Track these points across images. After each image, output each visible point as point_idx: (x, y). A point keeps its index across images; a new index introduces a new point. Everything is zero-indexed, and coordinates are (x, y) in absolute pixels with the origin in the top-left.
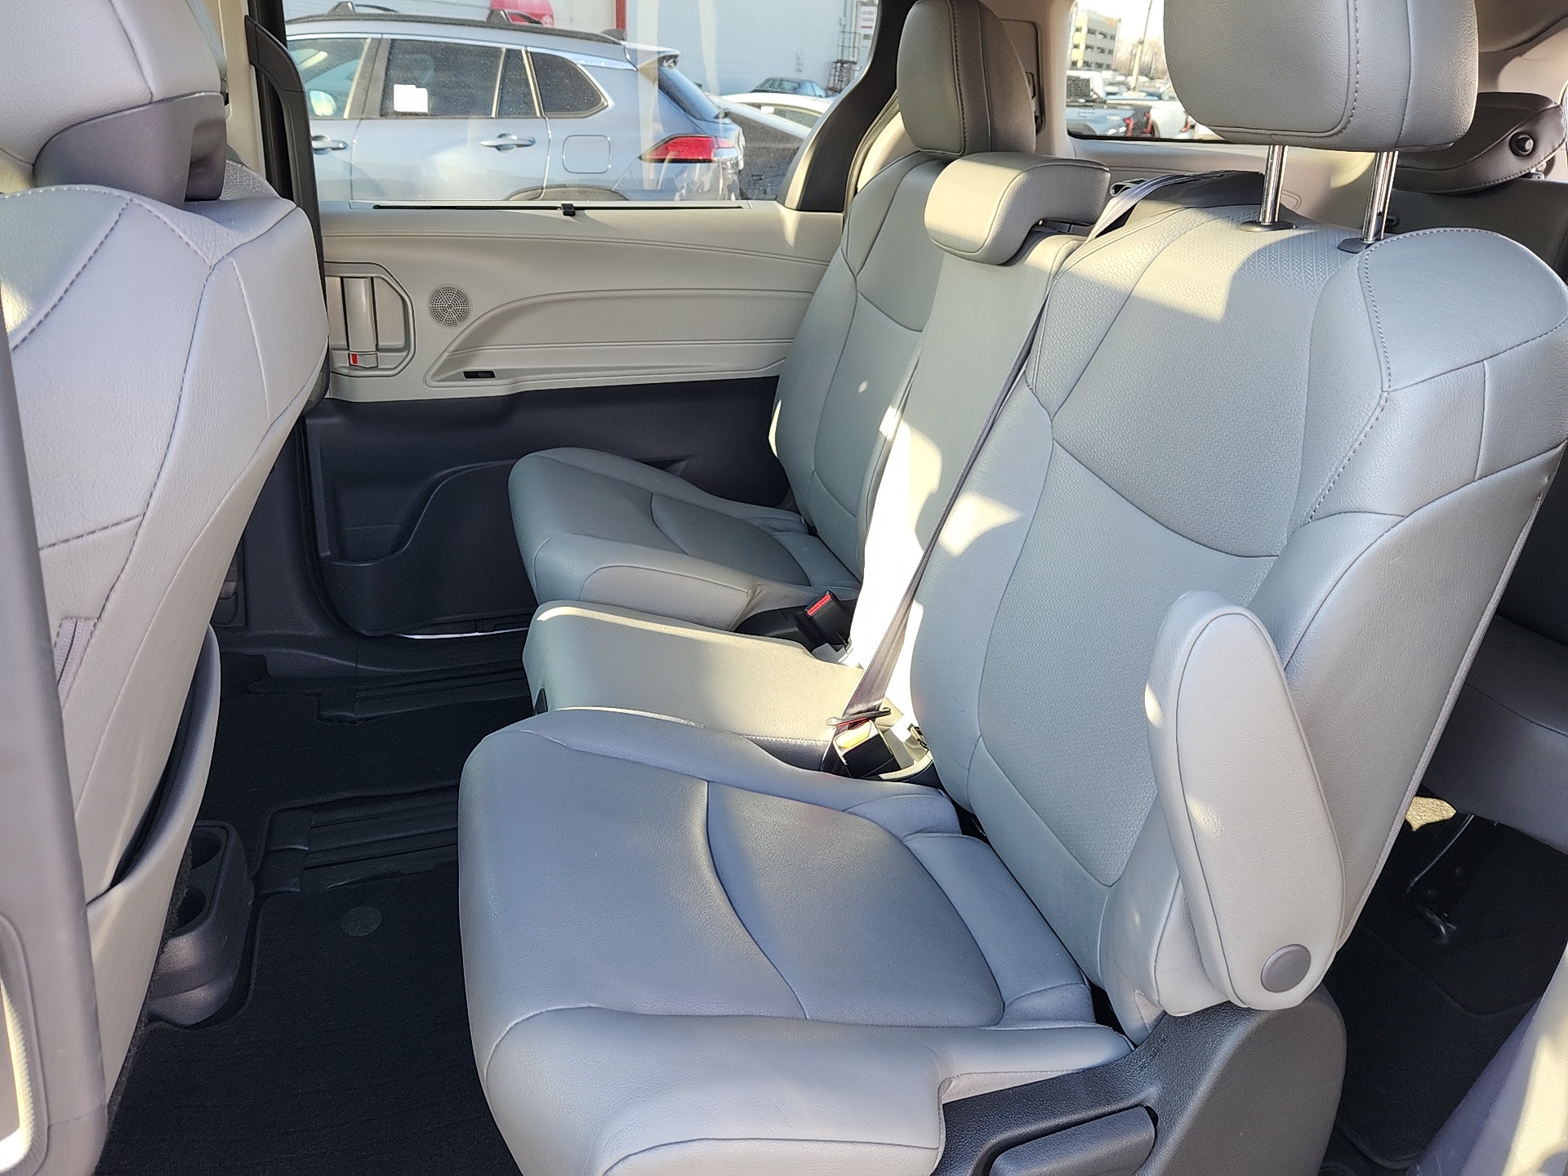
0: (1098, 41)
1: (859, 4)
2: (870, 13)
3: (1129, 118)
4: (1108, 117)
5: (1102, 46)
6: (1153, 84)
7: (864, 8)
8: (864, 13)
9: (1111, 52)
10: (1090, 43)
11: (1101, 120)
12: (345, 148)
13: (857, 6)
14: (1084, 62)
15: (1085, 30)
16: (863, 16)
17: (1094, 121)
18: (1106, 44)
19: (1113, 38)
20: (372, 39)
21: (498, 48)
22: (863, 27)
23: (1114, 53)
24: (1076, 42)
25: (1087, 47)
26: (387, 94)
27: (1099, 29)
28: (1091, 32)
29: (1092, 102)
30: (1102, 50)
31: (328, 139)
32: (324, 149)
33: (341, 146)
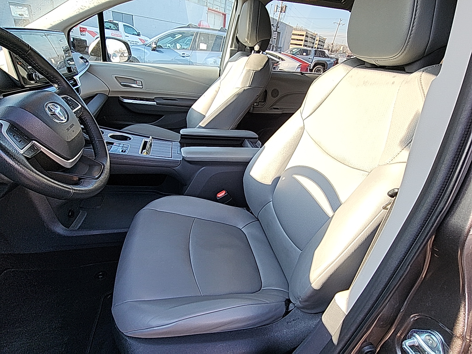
0: (321, 43)
3: (335, 61)
6: (332, 53)
7: (275, 32)
9: (323, 45)
15: (318, 40)
19: (324, 43)
27: (321, 40)
29: (325, 57)
30: (321, 45)
31: (186, 54)
32: (185, 56)
33: (188, 56)
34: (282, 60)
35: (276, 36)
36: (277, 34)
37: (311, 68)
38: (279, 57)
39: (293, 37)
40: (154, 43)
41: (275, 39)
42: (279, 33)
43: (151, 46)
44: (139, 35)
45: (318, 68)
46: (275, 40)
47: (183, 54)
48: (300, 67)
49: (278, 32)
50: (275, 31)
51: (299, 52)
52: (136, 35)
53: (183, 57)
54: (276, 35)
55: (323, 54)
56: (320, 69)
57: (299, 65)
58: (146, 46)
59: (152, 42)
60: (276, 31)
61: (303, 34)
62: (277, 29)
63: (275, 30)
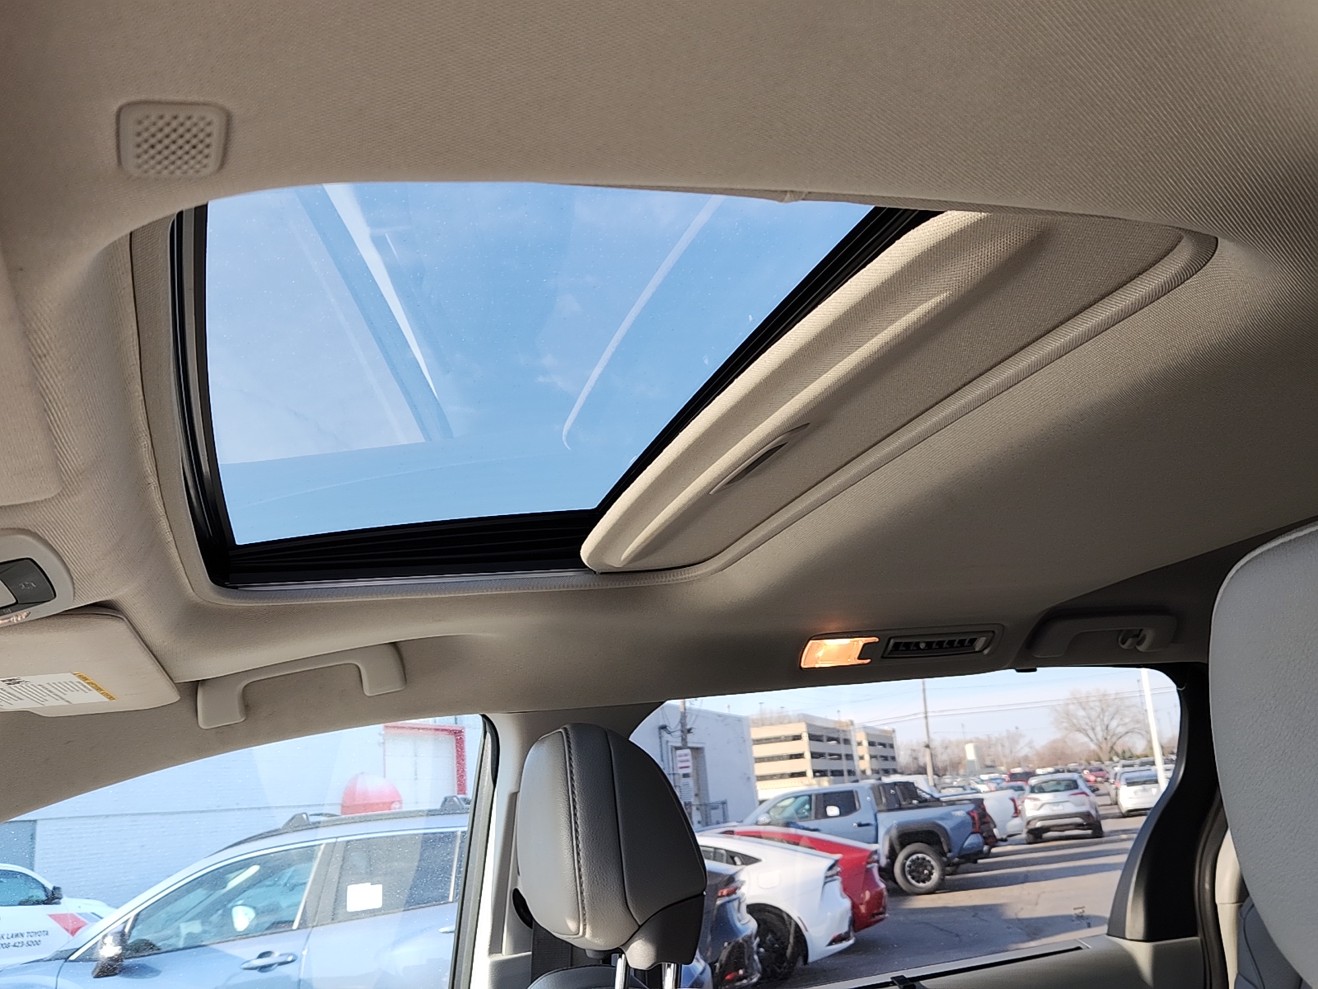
0: (879, 750)
1: (674, 749)
2: (686, 755)
3: (972, 811)
4: (953, 813)
5: (884, 754)
6: (942, 780)
7: (679, 752)
8: (680, 756)
9: (893, 758)
10: (873, 754)
11: (947, 817)
12: (292, 961)
13: (672, 750)
14: (872, 770)
15: (865, 743)
16: (679, 759)
17: (942, 819)
18: (887, 752)
19: (892, 746)
20: (327, 844)
21: (453, 832)
22: (682, 768)
23: (897, 758)
24: (861, 754)
25: (872, 757)
26: (340, 898)
27: (876, 740)
28: (871, 744)
29: (925, 803)
30: (885, 758)
31: (277, 954)
32: (271, 965)
33: (290, 959)
34: (748, 860)
35: (689, 764)
36: (689, 757)
37: (884, 862)
38: (727, 851)
39: (759, 751)
40: (109, 940)
41: (686, 776)
42: (697, 751)
43: (93, 957)
44: (52, 898)
45: (914, 857)
46: (690, 781)
47: (262, 956)
48: (837, 874)
49: (692, 749)
50: (677, 748)
51: (807, 807)
52: (38, 903)
53: (263, 969)
54: (687, 761)
55: (907, 795)
56: (924, 859)
57: (831, 868)
58: (66, 959)
59: (100, 937)
60: (684, 747)
61: (796, 733)
62: (684, 740)
63: (679, 745)
